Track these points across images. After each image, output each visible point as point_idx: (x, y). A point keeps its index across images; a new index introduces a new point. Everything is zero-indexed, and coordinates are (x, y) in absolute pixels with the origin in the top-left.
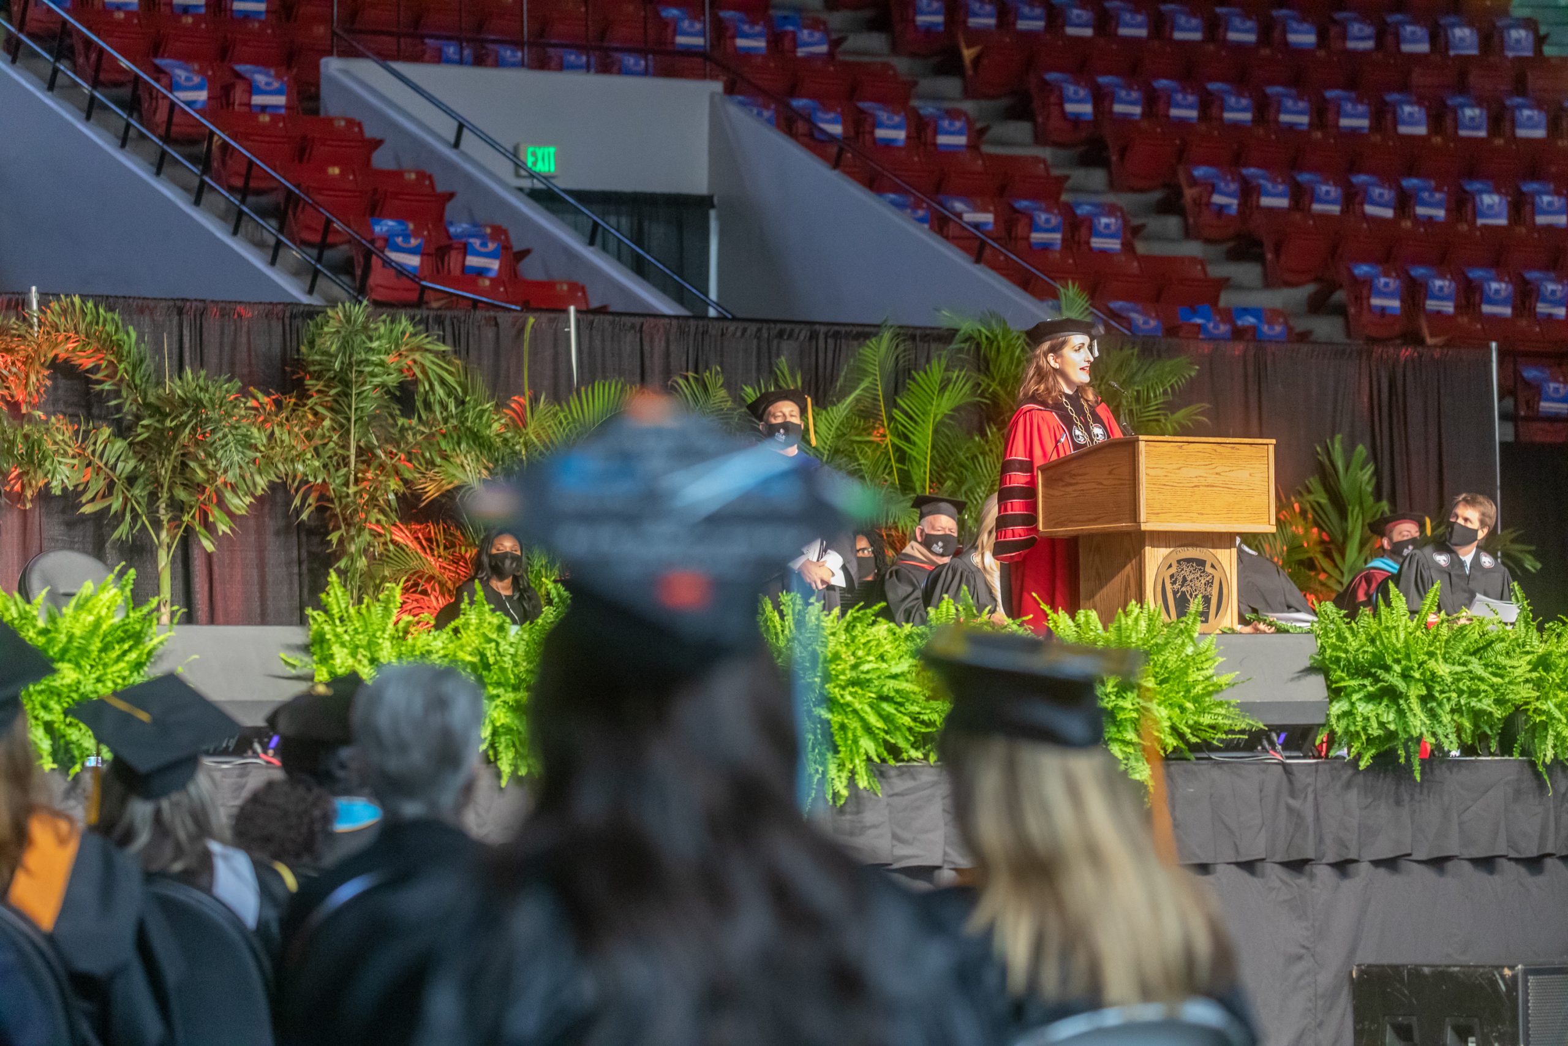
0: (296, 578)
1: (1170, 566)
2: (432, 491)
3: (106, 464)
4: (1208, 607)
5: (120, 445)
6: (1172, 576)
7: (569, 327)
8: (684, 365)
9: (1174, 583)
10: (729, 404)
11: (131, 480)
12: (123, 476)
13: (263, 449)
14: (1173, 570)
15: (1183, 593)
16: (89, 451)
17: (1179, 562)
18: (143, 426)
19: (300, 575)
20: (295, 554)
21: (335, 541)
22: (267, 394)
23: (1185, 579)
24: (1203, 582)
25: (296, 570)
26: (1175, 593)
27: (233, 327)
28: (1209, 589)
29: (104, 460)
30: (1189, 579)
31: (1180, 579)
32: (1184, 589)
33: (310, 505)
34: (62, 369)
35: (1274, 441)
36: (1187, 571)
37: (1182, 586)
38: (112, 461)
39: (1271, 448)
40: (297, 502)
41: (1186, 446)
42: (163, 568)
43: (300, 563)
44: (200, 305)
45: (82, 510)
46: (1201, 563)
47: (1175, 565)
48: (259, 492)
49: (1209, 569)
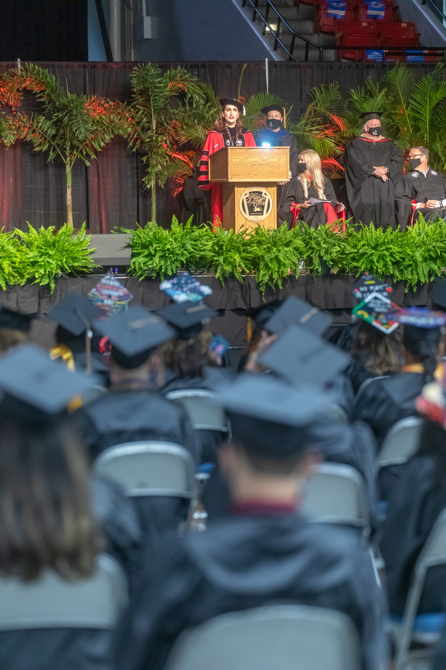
0: (135, 175)
1: (246, 194)
2: (183, 139)
3: (42, 131)
4: (263, 209)
5: (49, 123)
6: (247, 198)
7: (265, 67)
8: (320, 81)
9: (248, 201)
10: (340, 98)
11: (54, 137)
12: (51, 136)
13: (106, 124)
14: (248, 196)
15: (252, 204)
16: (35, 125)
17: (250, 193)
18: (55, 116)
19: (137, 174)
20: (135, 165)
21: (145, 161)
22: (113, 101)
23: (252, 199)
24: (261, 200)
25: (135, 171)
26: (248, 204)
27: (109, 72)
28: (263, 203)
29: (42, 130)
30: (254, 199)
31: (251, 199)
32: (252, 203)
33: (137, 145)
34: (27, 92)
35: (289, 147)
36: (253, 196)
37: (251, 202)
38: (45, 129)
39: (288, 150)
40: (131, 144)
41: (249, 150)
42: (68, 173)
43: (138, 169)
44: (94, 64)
45: (35, 149)
46: (261, 193)
47: (248, 194)
48: (107, 142)
49: (263, 195)
